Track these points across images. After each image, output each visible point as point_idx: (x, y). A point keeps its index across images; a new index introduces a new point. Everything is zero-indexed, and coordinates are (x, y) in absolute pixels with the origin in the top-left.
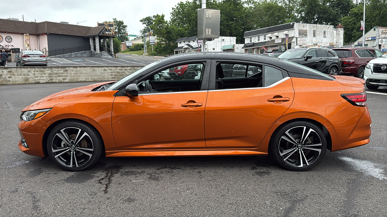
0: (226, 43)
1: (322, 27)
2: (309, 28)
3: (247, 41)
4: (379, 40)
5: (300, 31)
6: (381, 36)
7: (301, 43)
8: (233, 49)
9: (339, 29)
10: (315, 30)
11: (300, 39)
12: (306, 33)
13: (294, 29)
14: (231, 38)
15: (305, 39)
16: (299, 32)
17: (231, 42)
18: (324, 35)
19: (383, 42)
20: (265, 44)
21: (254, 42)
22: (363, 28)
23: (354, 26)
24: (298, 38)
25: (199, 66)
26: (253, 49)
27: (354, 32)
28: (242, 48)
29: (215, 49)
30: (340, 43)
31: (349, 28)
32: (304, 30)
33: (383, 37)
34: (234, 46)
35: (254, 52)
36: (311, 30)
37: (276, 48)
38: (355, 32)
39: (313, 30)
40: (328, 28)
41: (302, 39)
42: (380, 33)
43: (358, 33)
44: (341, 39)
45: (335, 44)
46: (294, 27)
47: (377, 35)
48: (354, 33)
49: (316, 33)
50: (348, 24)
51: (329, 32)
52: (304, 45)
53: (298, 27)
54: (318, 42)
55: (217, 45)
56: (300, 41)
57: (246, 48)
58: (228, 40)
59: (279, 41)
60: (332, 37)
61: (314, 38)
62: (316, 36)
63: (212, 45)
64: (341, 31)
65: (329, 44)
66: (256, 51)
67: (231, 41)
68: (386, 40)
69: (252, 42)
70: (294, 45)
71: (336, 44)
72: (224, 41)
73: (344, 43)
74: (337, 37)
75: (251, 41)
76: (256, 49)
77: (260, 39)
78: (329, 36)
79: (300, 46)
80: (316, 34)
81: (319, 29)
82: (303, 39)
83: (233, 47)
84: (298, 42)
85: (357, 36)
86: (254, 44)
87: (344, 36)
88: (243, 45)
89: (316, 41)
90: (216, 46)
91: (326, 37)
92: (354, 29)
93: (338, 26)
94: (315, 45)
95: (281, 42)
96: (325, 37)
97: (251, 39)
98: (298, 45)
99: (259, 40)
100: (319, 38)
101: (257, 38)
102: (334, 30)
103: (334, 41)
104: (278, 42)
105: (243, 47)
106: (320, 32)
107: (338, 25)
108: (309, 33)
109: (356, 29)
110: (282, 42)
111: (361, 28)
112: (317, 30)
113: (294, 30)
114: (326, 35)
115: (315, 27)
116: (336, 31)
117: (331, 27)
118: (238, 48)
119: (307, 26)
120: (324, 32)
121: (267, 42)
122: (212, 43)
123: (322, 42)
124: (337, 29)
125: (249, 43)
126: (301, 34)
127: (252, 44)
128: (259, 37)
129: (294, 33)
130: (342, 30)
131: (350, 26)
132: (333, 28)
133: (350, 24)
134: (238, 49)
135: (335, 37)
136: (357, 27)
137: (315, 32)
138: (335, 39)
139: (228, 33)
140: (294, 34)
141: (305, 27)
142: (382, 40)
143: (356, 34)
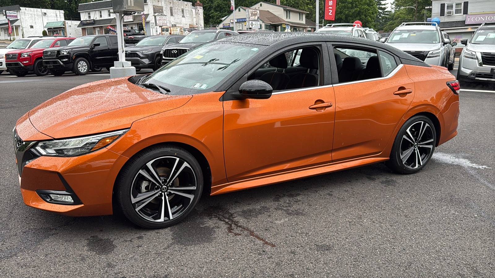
0: (50, 18)
1: (179, 3)
2: (165, 4)
3: (84, 17)
4: (249, 23)
5: (155, 7)
6: (251, 18)
7: (161, 23)
8: (64, 27)
9: (198, 7)
10: (172, 8)
11: (160, 18)
12: (162, 10)
13: (147, 3)
14: (56, 12)
15: (165, 18)
16: (154, 9)
17: (57, 17)
18: (183, 14)
19: (253, 24)
20: (111, 22)
21: (95, 19)
22: (233, 8)
23: (211, 4)
24: (157, 17)
25: (25, 54)
26: (94, 28)
27: (211, 11)
28: (78, 27)
29: (34, 27)
30: (201, 25)
31: (206, 6)
32: (159, 6)
33: (253, 19)
34: (65, 23)
35: (95, 33)
36: (168, 7)
37: (127, 29)
38: (213, 11)
39: (170, 7)
40: (186, 5)
41: (161, 18)
42: (250, 14)
43: (216, 13)
44: (202, 20)
45: (195, 26)
46: (147, 2)
47: (247, 17)
48: (211, 13)
49: (173, 11)
50: (204, 2)
51: (188, 10)
52: (165, 26)
53: (152, 3)
54: (177, 23)
55: (37, 21)
56: (160, 20)
57: (83, 26)
58: (52, 14)
59: (130, 20)
60: (191, 17)
61: (172, 17)
62: (174, 15)
63: (28, 20)
64: (201, 10)
65: (189, 25)
66: (98, 30)
67: (56, 15)
68: (255, 23)
69: (92, 18)
70: (153, 25)
71: (197, 26)
72: (46, 15)
73: (204, 25)
74: (197, 17)
75: (89, 17)
76: (99, 28)
77: (102, 14)
78: (188, 15)
79: (160, 27)
80: (173, 13)
81: (176, 7)
82: (163, 17)
83: (64, 25)
84: (158, 22)
85: (215, 17)
86: (94, 22)
87: (204, 16)
88: (78, 23)
89: (174, 21)
90: (35, 22)
91: (185, 17)
92: (211, 9)
93: (197, 4)
94: (174, 26)
95: (132, 20)
96: (183, 16)
97: (89, 14)
98: (158, 26)
99: (101, 16)
100: (177, 17)
101: (98, 13)
102: (192, 9)
103: (194, 22)
104: (128, 21)
105: (79, 25)
106: (178, 10)
107: (197, 2)
108: (165, 10)
109: (214, 8)
110: (134, 20)
111: (232, 8)
112: (174, 7)
113: (147, 5)
114: (185, 14)
115: (172, 4)
116: (195, 10)
117: (189, 4)
118: (70, 26)
119: (162, 2)
120: (182, 10)
121: (113, 19)
122: (29, 18)
123: (181, 23)
124: (196, 7)
125: (87, 19)
126: (156, 11)
127: (92, 22)
128: (101, 12)
129: (147, 9)
130: (201, 8)
131: (207, 5)
132: (192, 6)
133: (207, 2)
134: (71, 28)
135: (194, 17)
136: (214, 6)
137: (172, 9)
138: (195, 20)
139: (49, 4)
140: (149, 11)
141: (160, 2)
142: (252, 23)
143: (214, 15)
